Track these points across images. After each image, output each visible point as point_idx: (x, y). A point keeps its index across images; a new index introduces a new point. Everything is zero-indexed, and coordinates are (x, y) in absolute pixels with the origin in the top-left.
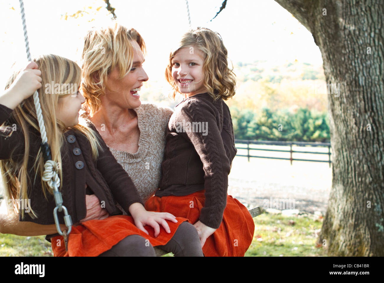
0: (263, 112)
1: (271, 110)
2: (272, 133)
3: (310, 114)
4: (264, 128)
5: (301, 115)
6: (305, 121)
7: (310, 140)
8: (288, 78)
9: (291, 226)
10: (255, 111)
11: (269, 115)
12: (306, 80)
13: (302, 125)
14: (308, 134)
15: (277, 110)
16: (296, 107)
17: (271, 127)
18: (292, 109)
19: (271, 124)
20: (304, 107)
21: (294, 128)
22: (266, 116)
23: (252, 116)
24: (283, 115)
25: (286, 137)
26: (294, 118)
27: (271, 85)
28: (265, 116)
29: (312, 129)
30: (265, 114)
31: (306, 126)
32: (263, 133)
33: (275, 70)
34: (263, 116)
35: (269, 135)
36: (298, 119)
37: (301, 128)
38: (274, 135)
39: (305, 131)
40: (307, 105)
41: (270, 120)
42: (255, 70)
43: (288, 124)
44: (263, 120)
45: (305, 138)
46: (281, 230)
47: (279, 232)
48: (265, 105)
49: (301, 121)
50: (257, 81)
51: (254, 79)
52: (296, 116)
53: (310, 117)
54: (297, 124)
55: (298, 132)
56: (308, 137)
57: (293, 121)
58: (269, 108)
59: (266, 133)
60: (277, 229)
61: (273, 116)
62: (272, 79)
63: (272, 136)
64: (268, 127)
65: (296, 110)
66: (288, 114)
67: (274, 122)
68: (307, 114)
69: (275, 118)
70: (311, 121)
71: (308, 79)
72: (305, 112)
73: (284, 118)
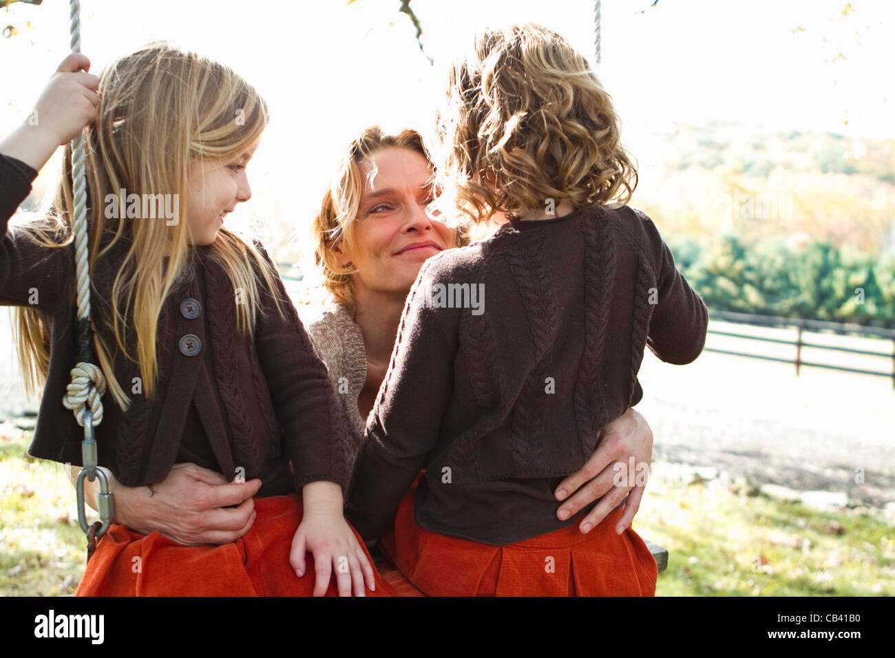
0: (724, 245)
1: (745, 239)
2: (741, 295)
3: (837, 256)
4: (723, 283)
5: (817, 258)
6: (824, 271)
7: (833, 319)
8: (788, 166)
9: (834, 536)
10: (703, 241)
11: (739, 252)
12: (831, 175)
13: (818, 281)
14: (829, 303)
15: (756, 241)
16: (802, 237)
17: (740, 281)
18: (795, 242)
19: (741, 274)
20: (823, 240)
21: (797, 289)
22: (733, 253)
23: (696, 252)
24: (771, 255)
25: (776, 306)
26: (799, 264)
27: (744, 180)
28: (728, 254)
29: (839, 291)
30: (729, 249)
31: (825, 283)
32: (718, 293)
33: (757, 147)
34: (723, 254)
35: (735, 298)
36: (809, 265)
37: (813, 288)
38: (746, 300)
39: (823, 296)
40: (830, 234)
41: (739, 265)
42: (708, 144)
43: (783, 276)
44: (723, 262)
45: (822, 313)
46: (812, 547)
47: (805, 550)
48: (727, 228)
49: (816, 273)
50: (711, 168)
51: (703, 165)
52: (804, 259)
53: (838, 265)
54: (804, 279)
55: (806, 297)
56: (830, 311)
57: (795, 269)
58: (737, 234)
59: (727, 294)
60: (800, 541)
61: (748, 254)
62: (747, 167)
63: (740, 303)
64: (733, 280)
65: (803, 245)
66: (784, 252)
67: (749, 269)
68: (831, 257)
69: (752, 260)
70: (839, 274)
71: (836, 171)
72: (826, 250)
73: (773, 261)
